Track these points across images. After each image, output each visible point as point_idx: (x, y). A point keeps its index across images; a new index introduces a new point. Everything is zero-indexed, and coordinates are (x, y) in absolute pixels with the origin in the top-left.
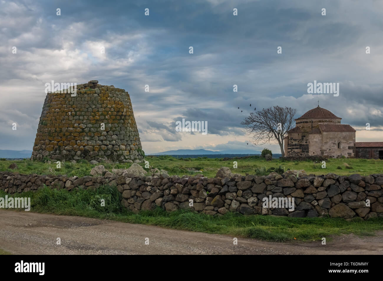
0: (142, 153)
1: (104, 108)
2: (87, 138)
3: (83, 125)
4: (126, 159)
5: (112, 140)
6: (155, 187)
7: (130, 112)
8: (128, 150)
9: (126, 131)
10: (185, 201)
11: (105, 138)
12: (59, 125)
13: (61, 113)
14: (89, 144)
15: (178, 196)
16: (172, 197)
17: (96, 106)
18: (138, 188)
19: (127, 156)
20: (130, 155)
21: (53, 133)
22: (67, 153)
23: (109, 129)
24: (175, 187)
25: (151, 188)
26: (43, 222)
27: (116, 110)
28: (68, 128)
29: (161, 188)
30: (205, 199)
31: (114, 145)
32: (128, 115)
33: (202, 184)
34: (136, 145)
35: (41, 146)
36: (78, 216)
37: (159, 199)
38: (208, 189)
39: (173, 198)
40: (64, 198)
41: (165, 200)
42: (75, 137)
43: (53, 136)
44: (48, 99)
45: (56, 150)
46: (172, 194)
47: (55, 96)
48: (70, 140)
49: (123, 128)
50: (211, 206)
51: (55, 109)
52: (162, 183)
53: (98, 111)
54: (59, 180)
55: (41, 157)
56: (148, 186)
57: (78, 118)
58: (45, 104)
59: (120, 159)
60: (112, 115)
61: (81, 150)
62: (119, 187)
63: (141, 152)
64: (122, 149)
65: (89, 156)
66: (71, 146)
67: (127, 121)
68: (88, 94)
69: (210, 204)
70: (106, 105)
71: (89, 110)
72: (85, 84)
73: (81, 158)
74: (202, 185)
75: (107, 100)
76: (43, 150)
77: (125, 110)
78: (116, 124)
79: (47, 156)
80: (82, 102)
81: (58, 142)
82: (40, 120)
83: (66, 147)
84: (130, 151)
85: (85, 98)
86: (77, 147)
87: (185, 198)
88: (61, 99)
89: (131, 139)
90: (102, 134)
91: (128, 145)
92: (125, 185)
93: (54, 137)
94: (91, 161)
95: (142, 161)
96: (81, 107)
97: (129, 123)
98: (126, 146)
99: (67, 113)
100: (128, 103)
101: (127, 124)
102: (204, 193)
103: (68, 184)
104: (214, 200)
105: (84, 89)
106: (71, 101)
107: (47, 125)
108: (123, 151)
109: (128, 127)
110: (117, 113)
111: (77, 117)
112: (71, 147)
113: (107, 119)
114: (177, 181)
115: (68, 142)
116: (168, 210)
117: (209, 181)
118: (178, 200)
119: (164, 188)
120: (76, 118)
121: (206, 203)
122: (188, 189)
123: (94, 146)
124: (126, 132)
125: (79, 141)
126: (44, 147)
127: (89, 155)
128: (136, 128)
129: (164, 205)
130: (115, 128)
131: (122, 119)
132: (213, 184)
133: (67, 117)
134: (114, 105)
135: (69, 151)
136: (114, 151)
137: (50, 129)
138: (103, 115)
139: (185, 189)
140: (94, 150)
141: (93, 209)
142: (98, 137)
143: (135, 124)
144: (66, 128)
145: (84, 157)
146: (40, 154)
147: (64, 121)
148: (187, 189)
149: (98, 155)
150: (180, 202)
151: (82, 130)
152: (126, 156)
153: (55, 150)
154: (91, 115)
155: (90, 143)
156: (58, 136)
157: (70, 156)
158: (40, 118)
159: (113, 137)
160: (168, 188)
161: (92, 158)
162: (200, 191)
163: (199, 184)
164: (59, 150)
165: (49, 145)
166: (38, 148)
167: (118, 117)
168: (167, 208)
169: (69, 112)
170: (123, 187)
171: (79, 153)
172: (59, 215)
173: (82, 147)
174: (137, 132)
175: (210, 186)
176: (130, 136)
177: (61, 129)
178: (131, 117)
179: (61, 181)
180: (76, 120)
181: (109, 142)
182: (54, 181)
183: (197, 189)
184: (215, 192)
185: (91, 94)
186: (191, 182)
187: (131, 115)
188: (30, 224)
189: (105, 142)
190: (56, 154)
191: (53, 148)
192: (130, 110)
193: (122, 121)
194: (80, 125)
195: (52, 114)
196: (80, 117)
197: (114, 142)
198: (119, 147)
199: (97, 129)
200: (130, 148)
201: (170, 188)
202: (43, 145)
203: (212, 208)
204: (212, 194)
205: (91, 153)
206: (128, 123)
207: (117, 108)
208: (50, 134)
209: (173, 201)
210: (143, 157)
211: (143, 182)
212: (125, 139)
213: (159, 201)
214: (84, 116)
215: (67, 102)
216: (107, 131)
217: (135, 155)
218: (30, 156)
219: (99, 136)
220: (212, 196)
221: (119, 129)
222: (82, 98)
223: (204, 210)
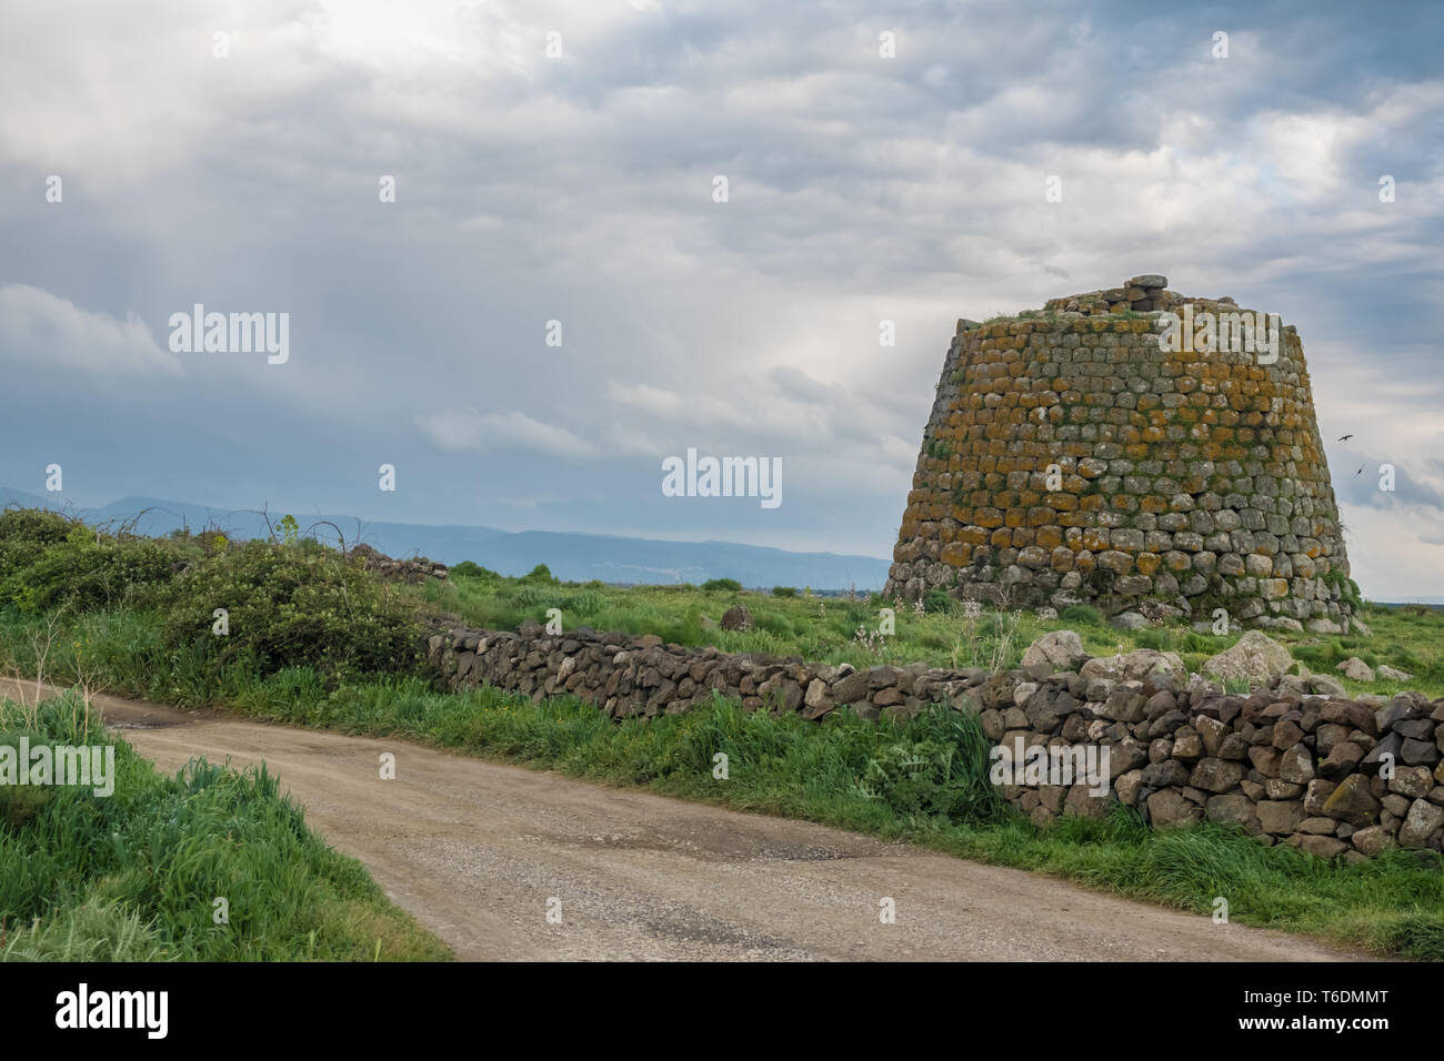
0: (1348, 590)
1: (1186, 394)
2: (1109, 519)
3: (1092, 461)
4: (1274, 615)
5: (1216, 532)
6: (1119, 725)
7: (1302, 413)
8: (1282, 574)
9: (1276, 494)
10: (1226, 791)
11: (1185, 520)
12: (998, 458)
13: (1006, 410)
14: (1117, 545)
15: (1203, 767)
16: (1177, 768)
17: (1152, 383)
18: (1058, 725)
19: (1280, 600)
20: (1290, 596)
21: (973, 490)
22: (1026, 577)
23: (1205, 483)
24: (1195, 728)
25: (1104, 729)
26: (665, 834)
27: (1235, 405)
28: (1031, 472)
29: (1139, 730)
30: (1304, 787)
31: (1224, 553)
32: (1291, 425)
33: (1297, 723)
34: (1322, 555)
35: (925, 543)
36: (806, 818)
37: (1129, 774)
38: (1319, 744)
39: (1182, 774)
40: (777, 746)
41: (1149, 779)
42: (1058, 511)
43: (973, 503)
44: (957, 353)
45: (981, 563)
46: (1176, 758)
47: (987, 338)
48: (1040, 526)
49: (1262, 481)
50: (1324, 816)
51: (985, 395)
52: (1146, 710)
53: (1161, 407)
54: (787, 676)
55: (922, 588)
56: (1093, 720)
57: (1076, 432)
58: (947, 373)
59: (1247, 613)
60: (1219, 425)
61: (1082, 569)
62: (988, 716)
63: (1342, 586)
64: (1258, 568)
65: (1116, 593)
66: (1043, 547)
67: (1282, 452)
68: (1121, 334)
69: (1321, 809)
70: (1194, 381)
71: (1122, 402)
72: (1112, 292)
73: (1080, 600)
74: (1295, 727)
75: (1199, 361)
76: (930, 559)
77: (1277, 403)
78: (1235, 462)
79: (943, 587)
80: (1092, 368)
81: (990, 529)
82: (926, 437)
83: (1021, 554)
84: (1290, 582)
85: (1107, 348)
86: (1065, 553)
87: (1227, 779)
88: (1010, 351)
89: (1298, 529)
90: (1174, 503)
91: (1284, 555)
92: (1010, 711)
93: (975, 508)
94: (1120, 613)
95: (1346, 624)
96: (1088, 389)
97: (1292, 460)
98: (1274, 558)
99: (1029, 410)
100: (1294, 376)
101: (1285, 464)
102: (1300, 760)
103: (815, 695)
104: (1337, 793)
105: (1105, 314)
106: (1051, 360)
107: (948, 460)
108: (1261, 581)
109: (1286, 476)
110: (1243, 416)
111: (1072, 428)
112: (1042, 551)
113: (1195, 442)
114: (1205, 703)
115: (1031, 532)
116: (1159, 823)
117: (1326, 714)
118: (1199, 786)
119: (1151, 731)
120: (1068, 434)
121: (1306, 803)
122: (1241, 741)
123: (1135, 553)
124: (1277, 499)
125: (1074, 530)
126: (935, 548)
127: (1116, 589)
128: (1327, 483)
129: (1146, 799)
130: (1232, 479)
131: (1260, 443)
132: (1341, 725)
133: (1030, 426)
134: (1229, 384)
135: (1033, 570)
136: (1224, 576)
137: (959, 475)
138: (1180, 423)
139: (1229, 740)
140: (1135, 570)
141: (873, 796)
142: (1157, 515)
143: (1322, 464)
144: (1027, 473)
145: (1094, 598)
146: (918, 576)
147: (1019, 443)
148: (1237, 742)
149: (1152, 592)
150: (1209, 793)
151: (1088, 483)
152: (1275, 600)
153: (977, 564)
154: (1129, 423)
155: (1122, 538)
156: (991, 504)
157: (1035, 589)
158: (926, 428)
159: (1218, 517)
160: (1166, 734)
161: (1126, 601)
162: (1285, 754)
163: (1283, 723)
164: (995, 564)
165: (955, 543)
166: (913, 549)
167: (1246, 435)
168: (1156, 813)
169: (1040, 406)
170: (1004, 717)
171: (1073, 578)
172: (743, 812)
173: (1085, 555)
174: (1328, 500)
175: (1330, 733)
176: (1293, 514)
177: (1006, 476)
178: (1305, 433)
179: (793, 679)
180: (1066, 440)
181: (1201, 540)
182: (767, 679)
183: (1274, 744)
184: (1346, 758)
185: (1131, 332)
186: (1256, 714)
187: (1306, 426)
188: (615, 838)
189: (1183, 539)
190: (982, 581)
191: (971, 553)
192: (1299, 405)
193: (1262, 451)
194: (1081, 464)
195: (970, 413)
196: (1084, 429)
197: (1224, 538)
198: (1245, 562)
199: (1152, 482)
200: (1294, 568)
201: (1172, 733)
202: (931, 539)
203: (1329, 824)
204: (1331, 766)
205: (1124, 581)
206: (1288, 458)
207: (1242, 393)
208: (959, 495)
209: (1182, 787)
210: (1353, 608)
211: (1077, 701)
212: (1274, 530)
213: (1129, 782)
214: (1098, 424)
215: (1033, 363)
216: (1195, 492)
217: (1316, 598)
218: (878, 583)
219: (1160, 509)
220: (1333, 775)
221: (1248, 482)
222: (1095, 351)
223: (1297, 834)
